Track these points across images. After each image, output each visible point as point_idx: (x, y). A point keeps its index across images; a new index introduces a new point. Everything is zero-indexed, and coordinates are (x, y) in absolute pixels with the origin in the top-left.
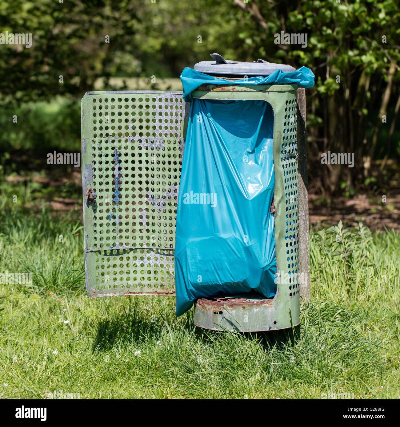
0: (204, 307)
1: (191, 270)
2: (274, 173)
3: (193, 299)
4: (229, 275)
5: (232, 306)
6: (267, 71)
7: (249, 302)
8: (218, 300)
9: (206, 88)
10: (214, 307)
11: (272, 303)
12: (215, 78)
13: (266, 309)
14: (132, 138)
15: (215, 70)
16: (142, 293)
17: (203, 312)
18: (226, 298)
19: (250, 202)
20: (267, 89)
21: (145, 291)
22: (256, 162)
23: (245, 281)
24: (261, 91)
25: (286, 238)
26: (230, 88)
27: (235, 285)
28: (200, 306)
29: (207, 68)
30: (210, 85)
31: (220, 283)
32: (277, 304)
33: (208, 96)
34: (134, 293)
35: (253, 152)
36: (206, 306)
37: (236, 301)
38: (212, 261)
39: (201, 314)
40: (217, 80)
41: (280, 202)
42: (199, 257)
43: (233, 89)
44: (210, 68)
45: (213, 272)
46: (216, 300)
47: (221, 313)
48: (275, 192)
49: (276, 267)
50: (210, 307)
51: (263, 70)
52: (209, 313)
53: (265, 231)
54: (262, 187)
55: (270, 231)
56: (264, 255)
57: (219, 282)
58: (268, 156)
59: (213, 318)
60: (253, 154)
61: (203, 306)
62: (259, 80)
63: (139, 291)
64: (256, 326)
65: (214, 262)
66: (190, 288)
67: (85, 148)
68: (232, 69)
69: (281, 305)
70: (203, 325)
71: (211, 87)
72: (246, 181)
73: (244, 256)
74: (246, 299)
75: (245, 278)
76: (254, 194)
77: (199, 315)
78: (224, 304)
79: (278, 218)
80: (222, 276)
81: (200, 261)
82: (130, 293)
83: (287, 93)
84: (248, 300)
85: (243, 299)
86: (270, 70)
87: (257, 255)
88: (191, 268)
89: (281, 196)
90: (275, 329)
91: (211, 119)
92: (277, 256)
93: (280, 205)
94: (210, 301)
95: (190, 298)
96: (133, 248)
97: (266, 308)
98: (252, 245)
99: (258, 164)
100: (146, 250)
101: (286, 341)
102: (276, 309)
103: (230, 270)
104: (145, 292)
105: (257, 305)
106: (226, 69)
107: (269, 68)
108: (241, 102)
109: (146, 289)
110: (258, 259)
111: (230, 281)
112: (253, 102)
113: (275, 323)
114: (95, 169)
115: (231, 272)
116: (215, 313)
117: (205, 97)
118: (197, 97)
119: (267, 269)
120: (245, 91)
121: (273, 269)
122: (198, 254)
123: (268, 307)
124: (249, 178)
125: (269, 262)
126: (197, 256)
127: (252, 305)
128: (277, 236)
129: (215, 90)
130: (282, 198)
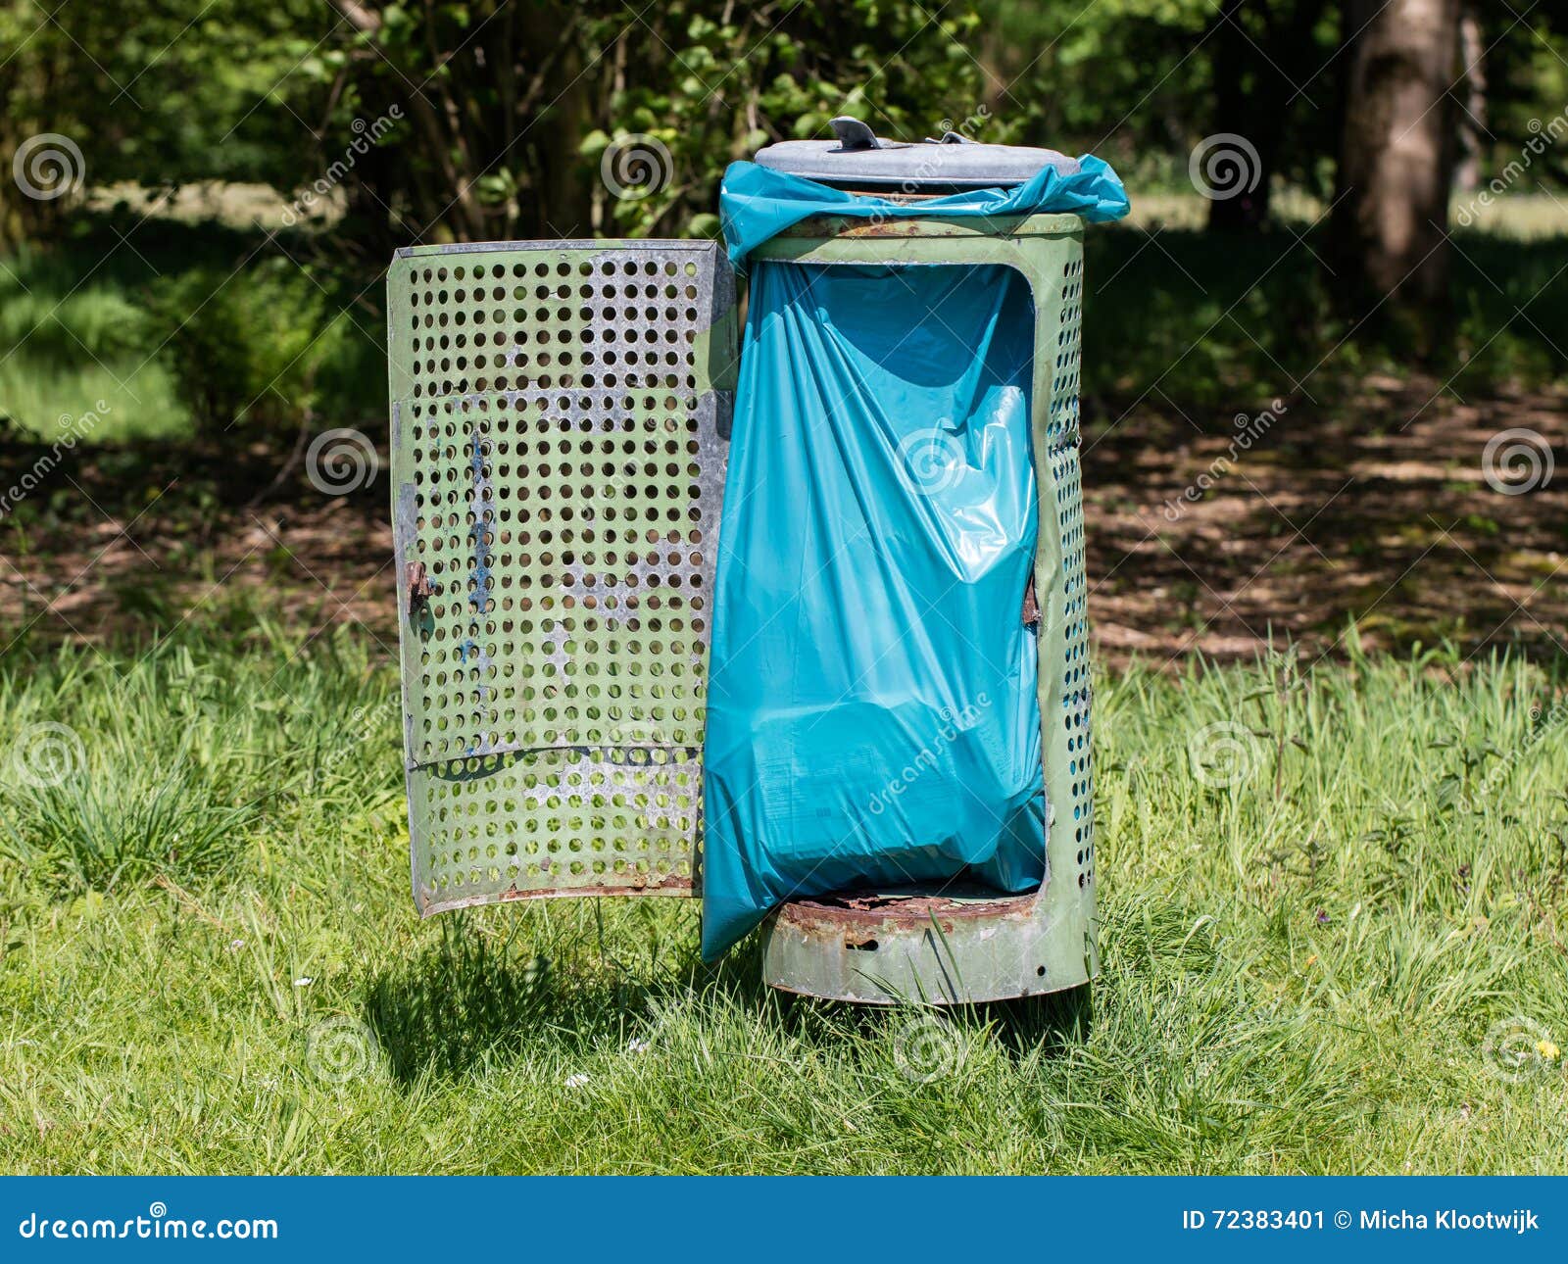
0: (809, 929)
1: (769, 814)
2: (1036, 494)
3: (769, 904)
4: (898, 825)
5: (910, 922)
6: (1011, 169)
7: (960, 910)
8: (853, 903)
9: (818, 227)
10: (849, 929)
11: (1033, 909)
12: (849, 194)
13: (1014, 929)
14: (519, 394)
15: (843, 169)
16: (553, 891)
17: (806, 946)
18: (882, 897)
19: (971, 591)
20: (1016, 226)
21: (563, 885)
22: (972, 461)
23: (949, 842)
24: (997, 235)
25: (1067, 698)
26: (902, 227)
27: (913, 856)
28: (793, 926)
29: (816, 163)
30: (832, 220)
31: (868, 850)
32: (1047, 911)
33: (825, 254)
34: (530, 893)
35: (961, 429)
36: (818, 923)
37: (917, 905)
38: (841, 782)
39: (798, 952)
40: (857, 203)
41: (1051, 588)
42: (798, 771)
43: (912, 229)
44: (826, 163)
45: (845, 817)
46: (847, 906)
47: (872, 946)
48: (1040, 557)
49: (1043, 793)
50: (832, 928)
51: (999, 168)
52: (829, 949)
53: (1012, 682)
54: (1004, 542)
55: (1026, 680)
56: (1012, 759)
57: (860, 847)
58: (1009, 443)
59: (845, 962)
60: (963, 436)
61: (804, 927)
62: (995, 199)
63: (542, 886)
64: (987, 986)
65: (850, 786)
66: (764, 870)
67: (399, 432)
68: (903, 166)
69: (1058, 916)
70: (809, 984)
71: (836, 224)
72: (950, 523)
73: (951, 762)
74: (947, 899)
75: (950, 832)
76: (981, 565)
77: (790, 951)
78: (882, 917)
79: (1046, 639)
80: (873, 829)
81: (801, 782)
82: (518, 893)
83: (1067, 241)
84: (958, 902)
85: (940, 900)
86: (1019, 169)
87: (993, 760)
88: (768, 804)
89: (1054, 568)
90: (1042, 991)
91: (829, 326)
92: (1044, 758)
93: (1052, 596)
94: (831, 910)
95: (759, 901)
96: (526, 747)
97: (1015, 924)
98: (976, 729)
99: (979, 468)
100: (564, 751)
101: (1068, 1028)
102: (1044, 929)
103: (902, 811)
104: (563, 889)
105: (991, 915)
106: (884, 165)
107: (1016, 161)
108: (923, 271)
109: (567, 879)
110: (997, 771)
111: (901, 844)
112: (964, 269)
113: (1042, 971)
114: (420, 500)
115: (906, 817)
116: (850, 947)
117: (815, 256)
118: (784, 256)
119: (1022, 801)
120: (949, 236)
121: (1037, 801)
122: (794, 761)
123: (1021, 924)
124: (960, 513)
125: (1029, 778)
126: (788, 765)
127: (974, 918)
128: (1044, 694)
129: (852, 232)
130: (1057, 574)
